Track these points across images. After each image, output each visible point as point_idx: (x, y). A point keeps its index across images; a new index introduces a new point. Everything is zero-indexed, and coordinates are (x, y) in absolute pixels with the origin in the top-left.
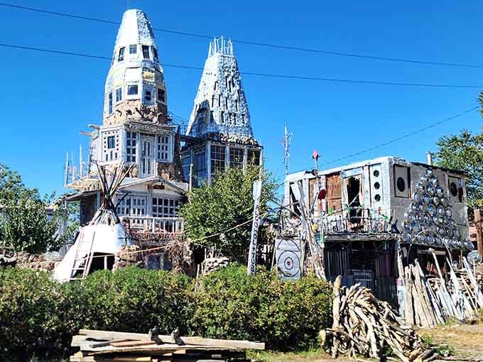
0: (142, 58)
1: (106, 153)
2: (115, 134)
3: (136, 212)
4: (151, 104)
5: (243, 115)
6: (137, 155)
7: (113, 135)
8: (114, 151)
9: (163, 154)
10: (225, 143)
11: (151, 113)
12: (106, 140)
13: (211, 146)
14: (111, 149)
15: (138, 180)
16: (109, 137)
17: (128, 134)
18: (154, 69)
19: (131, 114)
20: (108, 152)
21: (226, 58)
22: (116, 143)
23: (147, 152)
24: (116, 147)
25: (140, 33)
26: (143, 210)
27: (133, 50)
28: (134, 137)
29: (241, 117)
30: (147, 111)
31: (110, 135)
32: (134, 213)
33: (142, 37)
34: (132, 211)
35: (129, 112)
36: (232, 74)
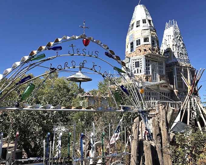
0: (149, 25)
1: (134, 70)
2: (139, 60)
3: (153, 99)
4: (155, 47)
5: (186, 54)
6: (150, 70)
7: (138, 61)
8: (139, 69)
9: (161, 70)
10: (181, 67)
11: (155, 51)
12: (134, 63)
13: (177, 68)
14: (138, 68)
15: (152, 83)
16: (135, 62)
17: (146, 60)
18: (154, 31)
19: (146, 51)
20: (136, 69)
21: (176, 29)
22: (140, 65)
23: (154, 69)
24: (140, 67)
25: (146, 14)
26: (156, 98)
27: (144, 21)
28: (149, 62)
29: (185, 55)
30: (154, 50)
31: (136, 61)
32: (152, 100)
33: (148, 16)
34: (151, 99)
35: (145, 50)
36: (179, 36)
